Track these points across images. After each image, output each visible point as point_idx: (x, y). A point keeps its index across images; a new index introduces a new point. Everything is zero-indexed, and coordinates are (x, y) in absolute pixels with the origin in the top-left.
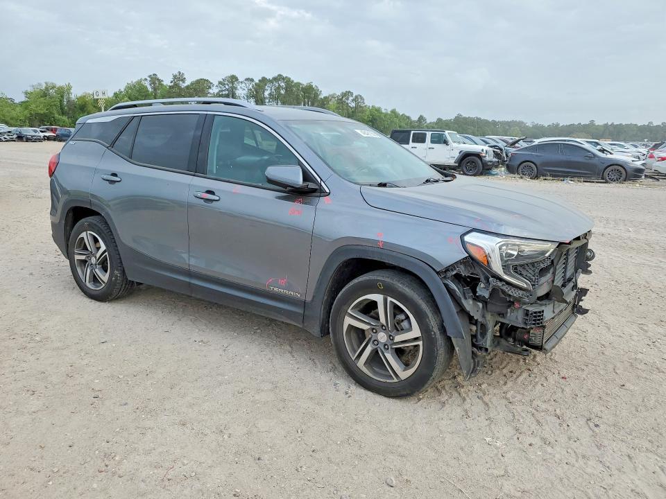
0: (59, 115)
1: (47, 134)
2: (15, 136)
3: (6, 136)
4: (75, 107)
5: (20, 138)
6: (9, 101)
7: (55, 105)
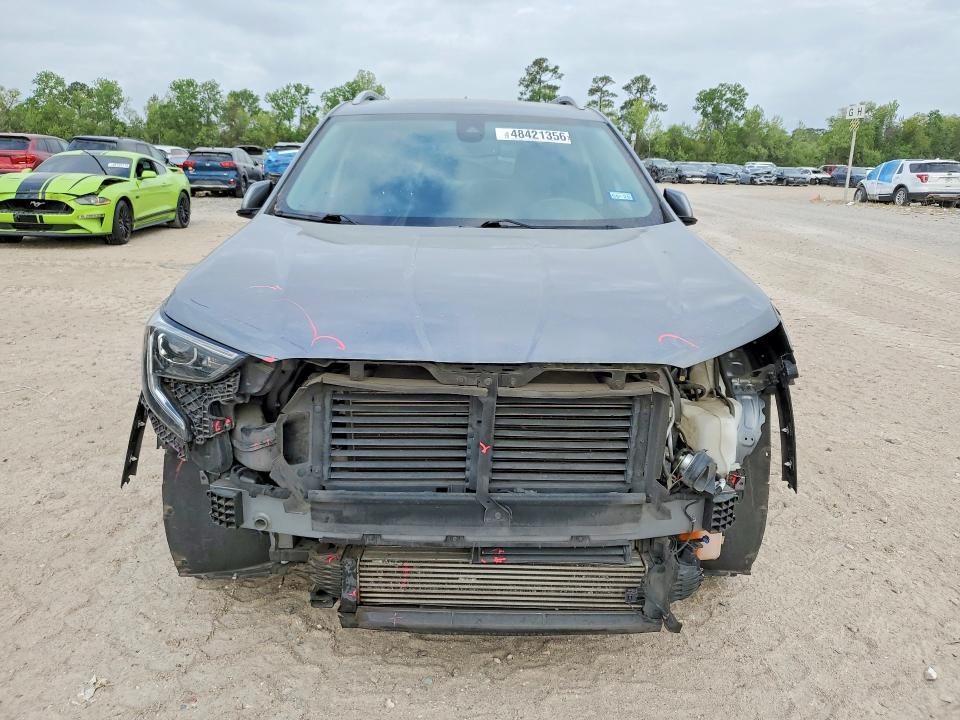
0: (870, 148)
1: (820, 176)
2: (774, 178)
3: (762, 178)
4: (897, 136)
5: (780, 181)
6: (820, 133)
7: (866, 135)
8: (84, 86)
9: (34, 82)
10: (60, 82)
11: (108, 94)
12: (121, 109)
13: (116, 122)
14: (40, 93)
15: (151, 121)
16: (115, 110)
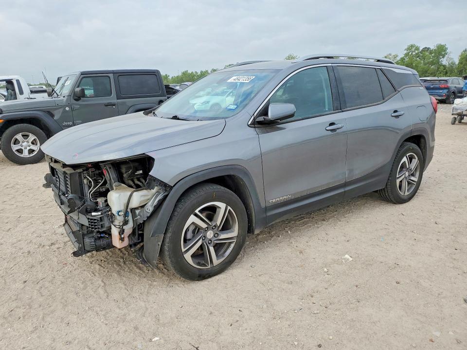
8: (429, 48)
9: (405, 50)
10: (417, 49)
11: (441, 51)
12: (445, 58)
13: (441, 65)
14: (407, 55)
15: (461, 63)
16: (442, 59)
